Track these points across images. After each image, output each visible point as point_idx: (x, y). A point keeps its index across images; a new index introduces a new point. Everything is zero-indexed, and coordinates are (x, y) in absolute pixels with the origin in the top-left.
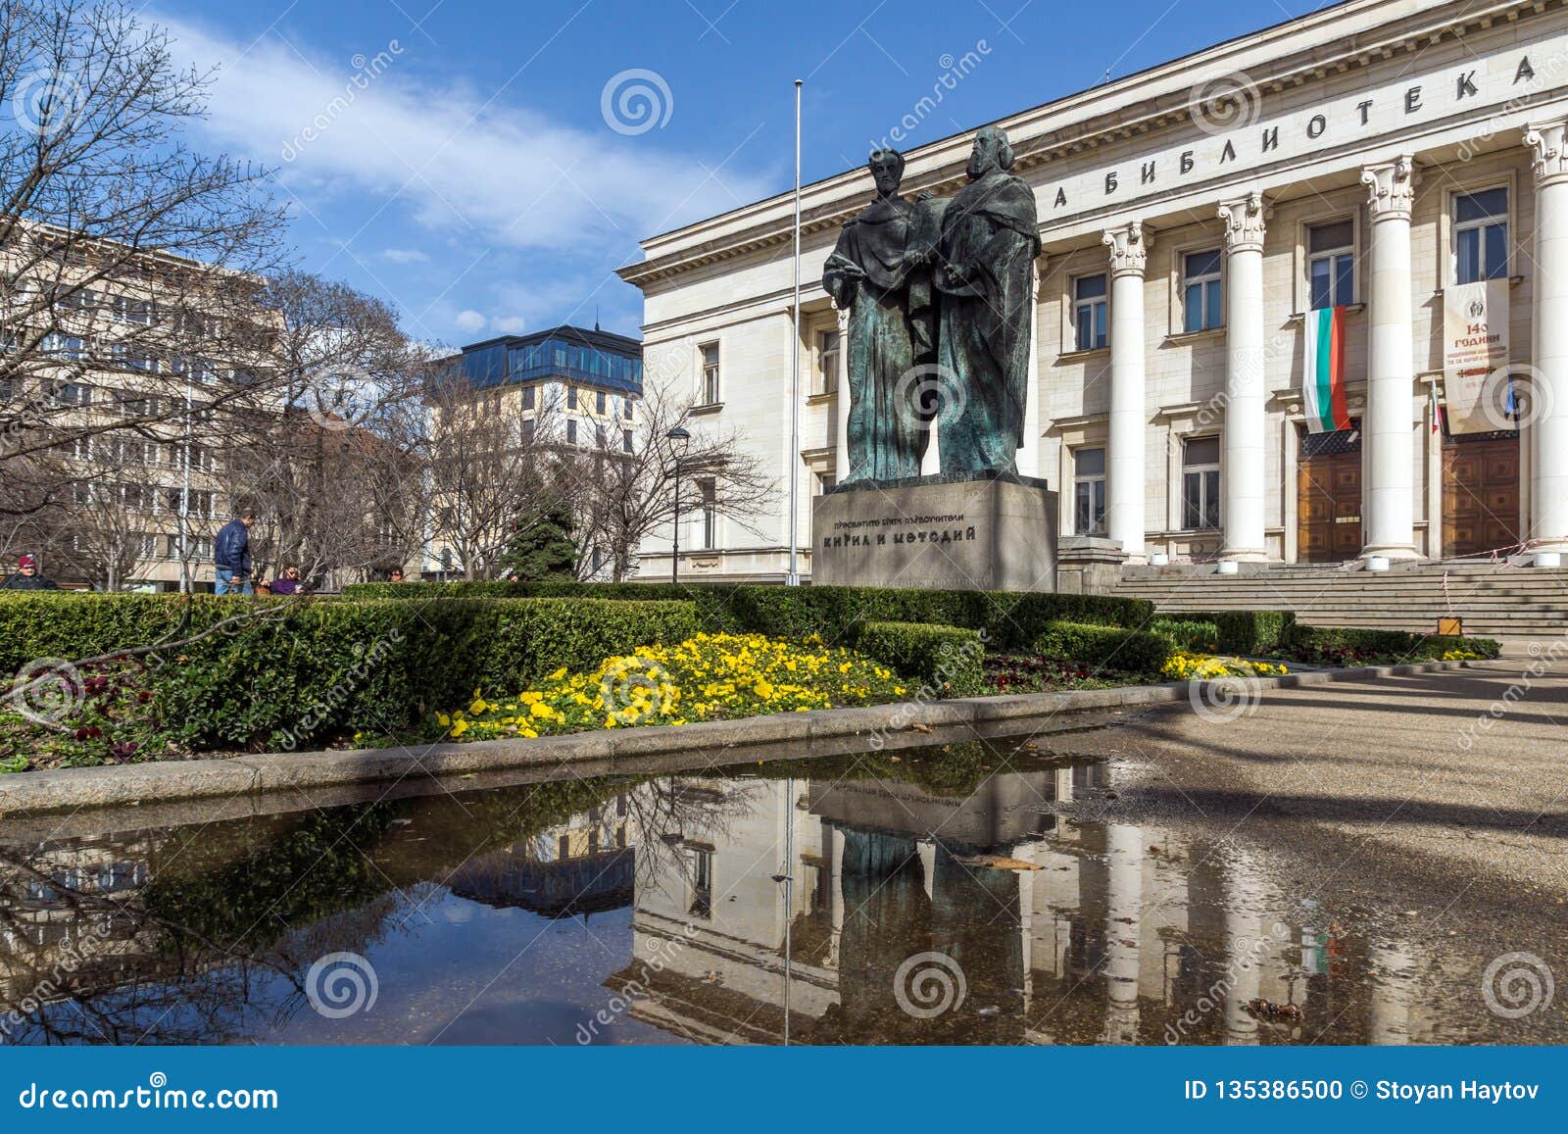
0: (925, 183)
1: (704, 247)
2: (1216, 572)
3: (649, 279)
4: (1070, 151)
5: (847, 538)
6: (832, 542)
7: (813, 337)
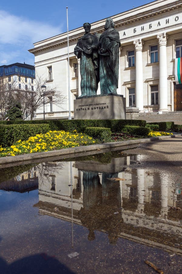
0: (95, 30)
1: (48, 45)
2: (158, 114)
3: (36, 52)
4: (126, 24)
5: (81, 109)
6: (78, 110)
7: (72, 65)
